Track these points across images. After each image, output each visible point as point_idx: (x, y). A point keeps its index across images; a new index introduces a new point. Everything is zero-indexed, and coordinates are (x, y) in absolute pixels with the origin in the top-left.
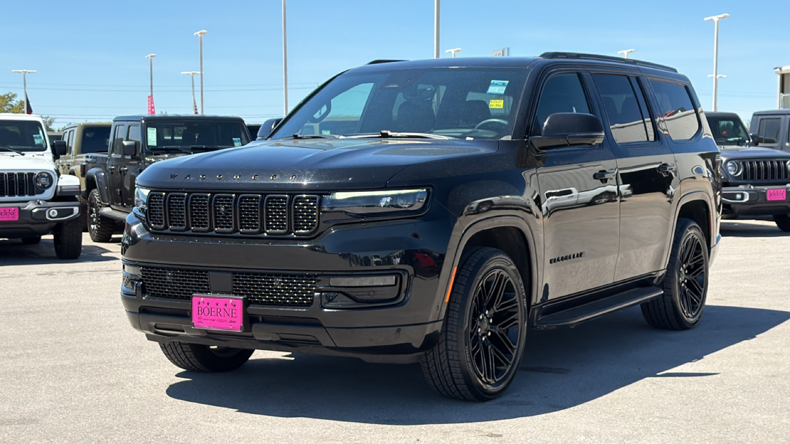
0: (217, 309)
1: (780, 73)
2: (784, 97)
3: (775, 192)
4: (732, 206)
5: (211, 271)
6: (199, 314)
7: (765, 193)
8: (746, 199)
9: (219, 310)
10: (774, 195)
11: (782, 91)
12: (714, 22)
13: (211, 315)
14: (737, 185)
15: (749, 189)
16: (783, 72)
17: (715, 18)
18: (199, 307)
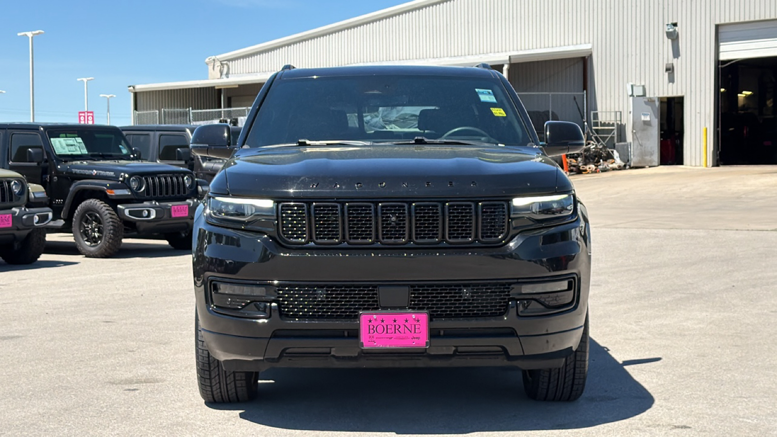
0: (395, 325)
1: (134, 91)
2: (138, 114)
3: (179, 208)
4: (138, 224)
5: (380, 285)
6: (369, 333)
7: (170, 209)
8: (153, 216)
9: (397, 327)
10: (178, 211)
11: (136, 108)
12: (28, 38)
13: (387, 333)
14: (142, 202)
15: (155, 206)
16: (137, 91)
17: (30, 34)
18: (369, 326)
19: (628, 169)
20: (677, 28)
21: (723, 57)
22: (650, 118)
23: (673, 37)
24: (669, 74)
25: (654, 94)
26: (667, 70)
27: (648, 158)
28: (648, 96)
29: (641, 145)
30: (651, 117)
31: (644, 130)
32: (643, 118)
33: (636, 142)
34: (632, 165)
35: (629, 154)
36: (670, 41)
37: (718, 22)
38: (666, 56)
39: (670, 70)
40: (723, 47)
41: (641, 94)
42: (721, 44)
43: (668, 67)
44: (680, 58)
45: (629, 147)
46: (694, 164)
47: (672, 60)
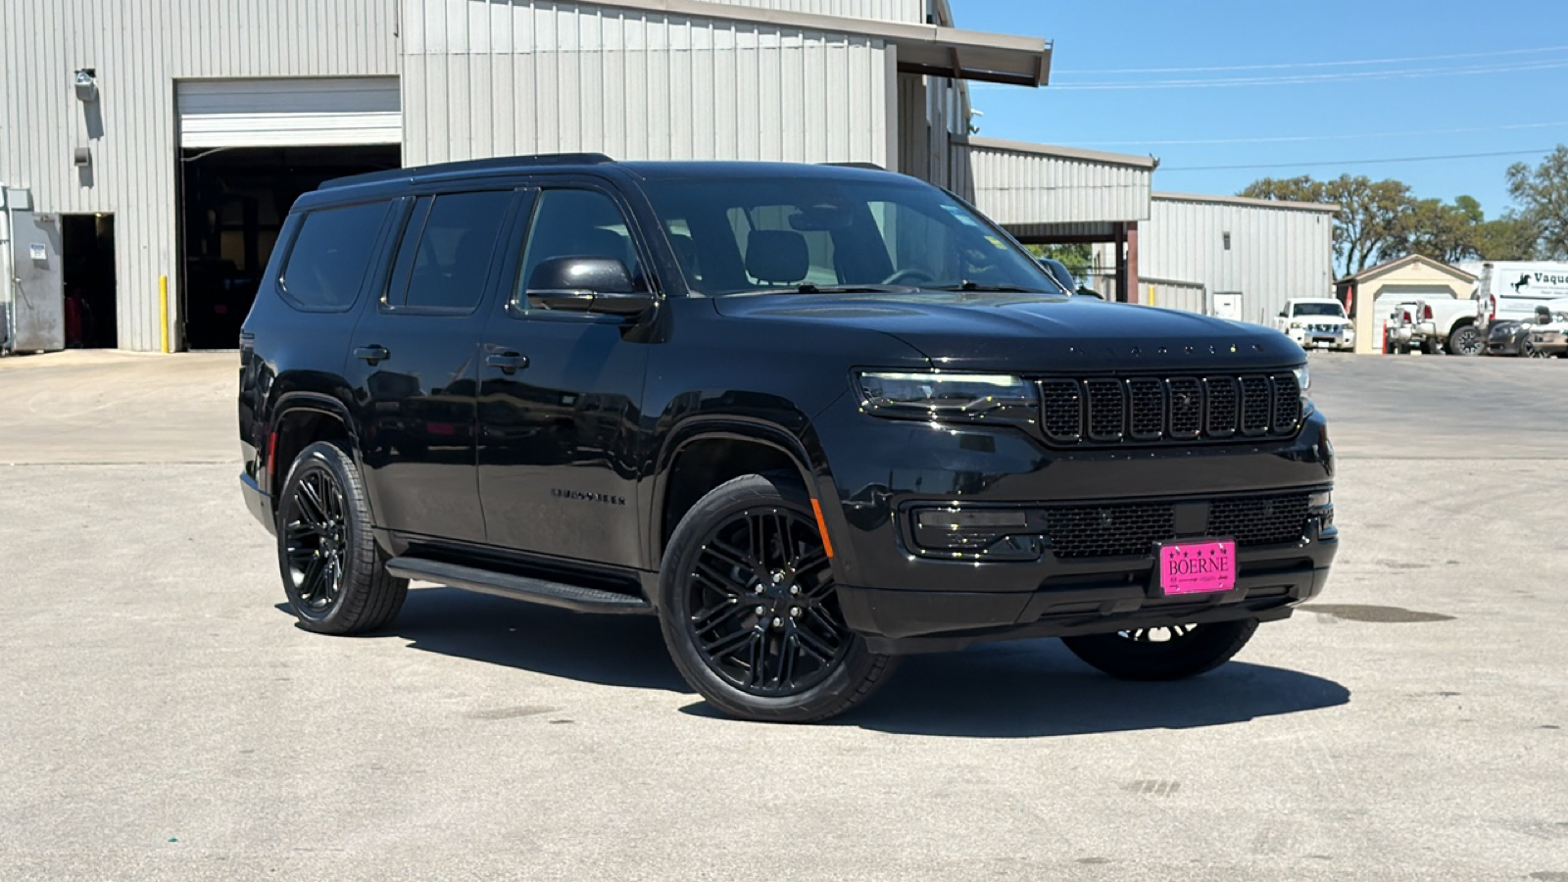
0: (1200, 560)
5: (1175, 502)
6: (1171, 574)
9: (1202, 562)
13: (1191, 572)
18: (1171, 563)
19: (6, 356)
20: (95, 80)
21: (188, 142)
22: (47, 254)
23: (89, 98)
24: (80, 168)
25: (51, 207)
26: (78, 160)
27: (44, 334)
28: (37, 209)
29: (31, 308)
30: (47, 252)
31: (35, 278)
32: (34, 254)
33: (22, 301)
34: (15, 347)
35: (9, 325)
36: (81, 104)
37: (178, 76)
38: (72, 133)
39: (84, 161)
40: (187, 123)
41: (25, 205)
42: (184, 116)
43: (80, 154)
44: (102, 138)
45: (8, 311)
46: (138, 347)
47: (85, 141)
